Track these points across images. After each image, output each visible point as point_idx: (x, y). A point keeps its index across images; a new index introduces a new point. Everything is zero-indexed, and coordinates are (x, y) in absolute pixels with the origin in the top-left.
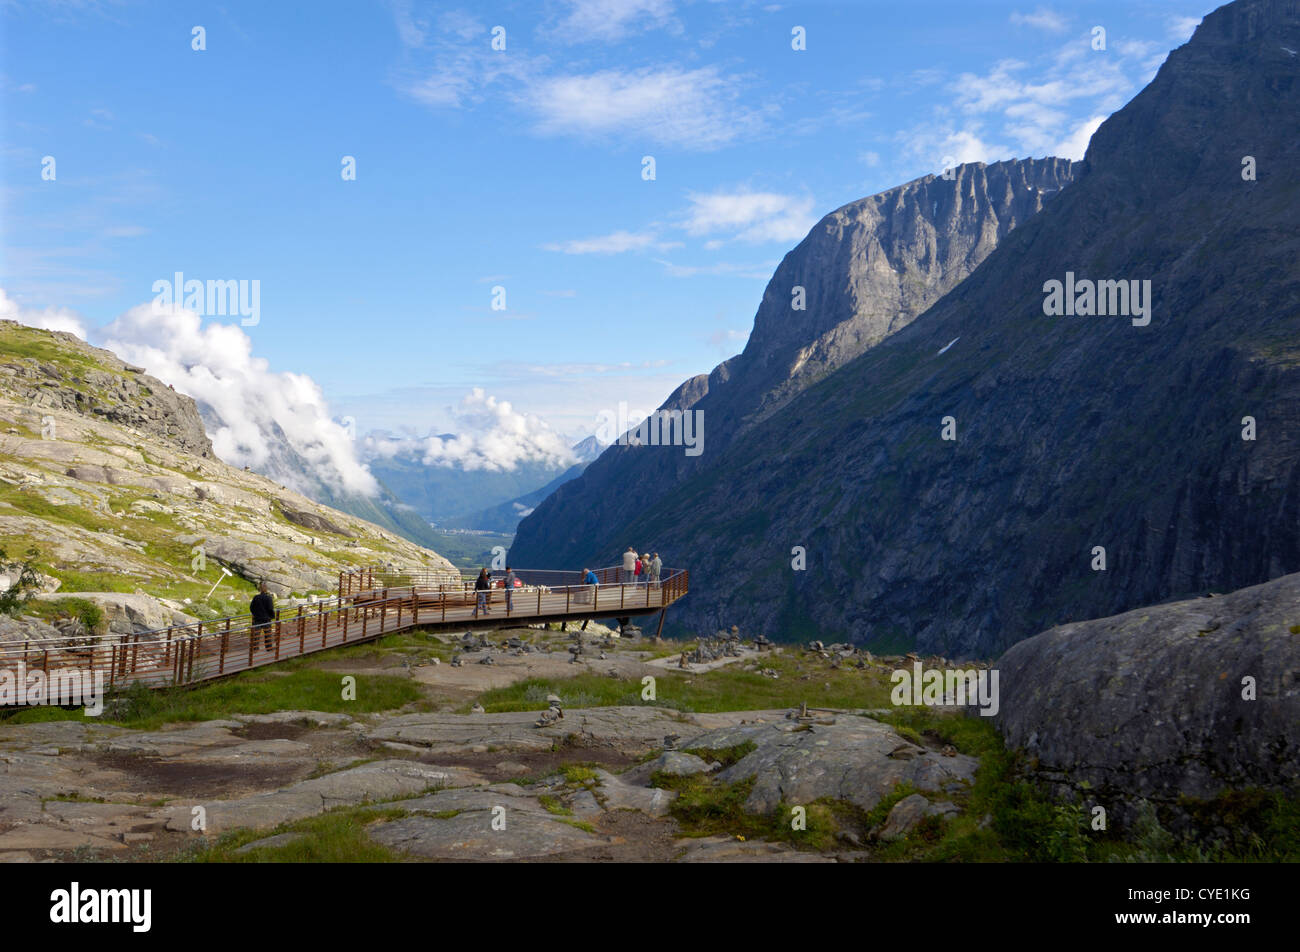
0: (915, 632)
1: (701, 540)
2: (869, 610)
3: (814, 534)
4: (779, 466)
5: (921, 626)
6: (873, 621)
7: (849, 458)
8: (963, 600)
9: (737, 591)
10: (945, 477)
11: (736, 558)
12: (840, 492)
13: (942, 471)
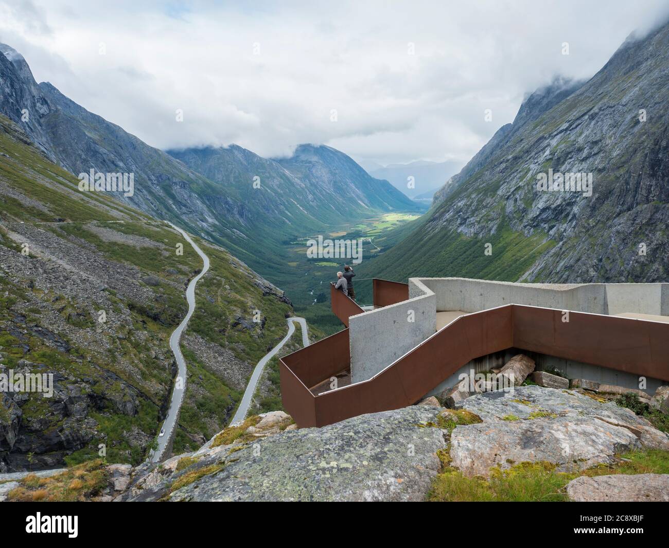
0: (549, 231)
1: (473, 196)
2: (532, 222)
3: (514, 190)
4: (508, 160)
5: (551, 228)
6: (534, 227)
7: (536, 154)
8: (568, 215)
9: (482, 217)
10: (571, 158)
11: (484, 204)
12: (529, 170)
13: (570, 156)
